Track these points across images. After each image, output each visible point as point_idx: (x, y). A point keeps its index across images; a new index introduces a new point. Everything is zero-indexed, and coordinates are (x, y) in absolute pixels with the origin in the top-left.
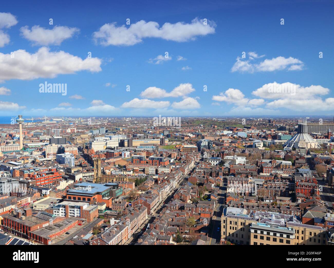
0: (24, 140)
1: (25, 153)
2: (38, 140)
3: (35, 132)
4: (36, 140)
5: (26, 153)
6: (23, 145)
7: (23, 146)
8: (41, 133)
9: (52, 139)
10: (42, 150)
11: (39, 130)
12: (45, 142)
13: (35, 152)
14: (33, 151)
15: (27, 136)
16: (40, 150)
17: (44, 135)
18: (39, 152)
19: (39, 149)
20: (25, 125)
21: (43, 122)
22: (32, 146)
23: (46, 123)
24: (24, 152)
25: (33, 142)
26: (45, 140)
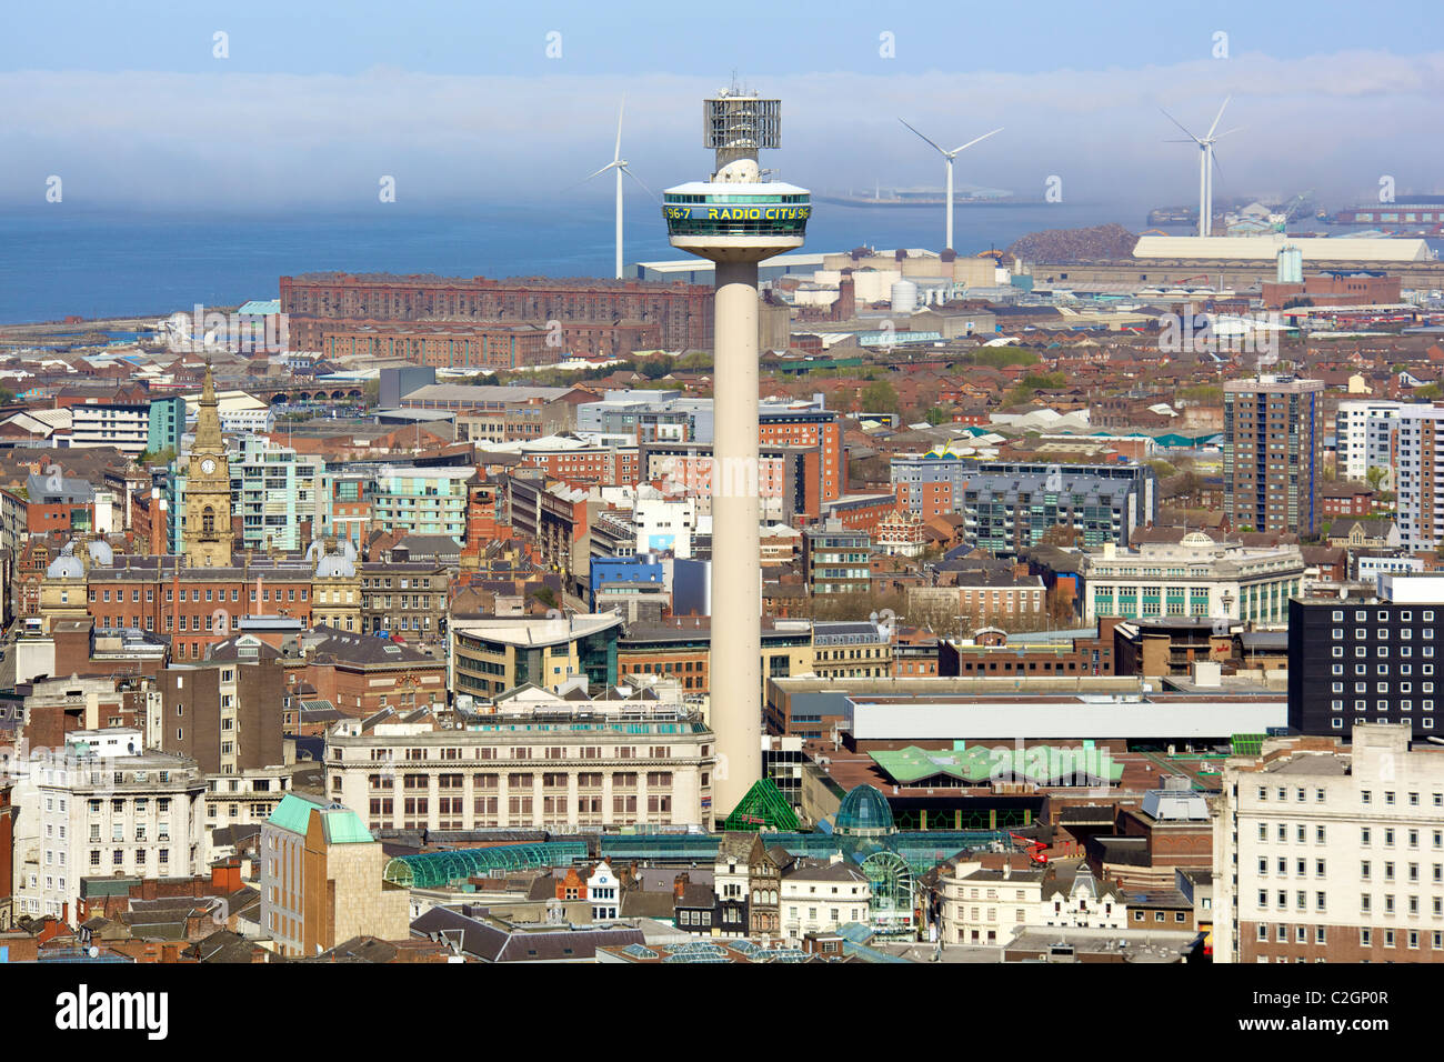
0: (784, 626)
1: (803, 888)
2: (1057, 641)
3: (989, 455)
4: (1022, 623)
5: (824, 889)
6: (774, 721)
7: (766, 743)
8: (1110, 486)
9: (1349, 625)
10: (1143, 859)
11: (1081, 417)
12: (1208, 674)
13: (1007, 890)
14: (965, 869)
15: (834, 526)
16: (1096, 856)
17: (1164, 531)
18: (1082, 893)
19: (1082, 835)
20: (809, 313)
21: (1149, 247)
22: (945, 762)
23: (1223, 266)
24: (787, 871)
25: (949, 662)
26: (1191, 639)
